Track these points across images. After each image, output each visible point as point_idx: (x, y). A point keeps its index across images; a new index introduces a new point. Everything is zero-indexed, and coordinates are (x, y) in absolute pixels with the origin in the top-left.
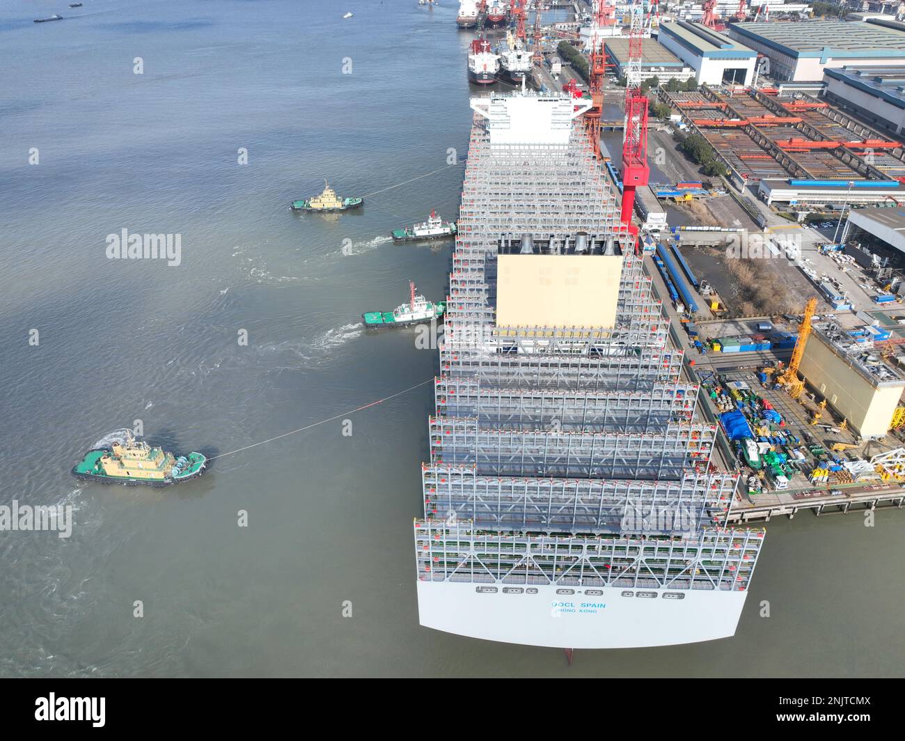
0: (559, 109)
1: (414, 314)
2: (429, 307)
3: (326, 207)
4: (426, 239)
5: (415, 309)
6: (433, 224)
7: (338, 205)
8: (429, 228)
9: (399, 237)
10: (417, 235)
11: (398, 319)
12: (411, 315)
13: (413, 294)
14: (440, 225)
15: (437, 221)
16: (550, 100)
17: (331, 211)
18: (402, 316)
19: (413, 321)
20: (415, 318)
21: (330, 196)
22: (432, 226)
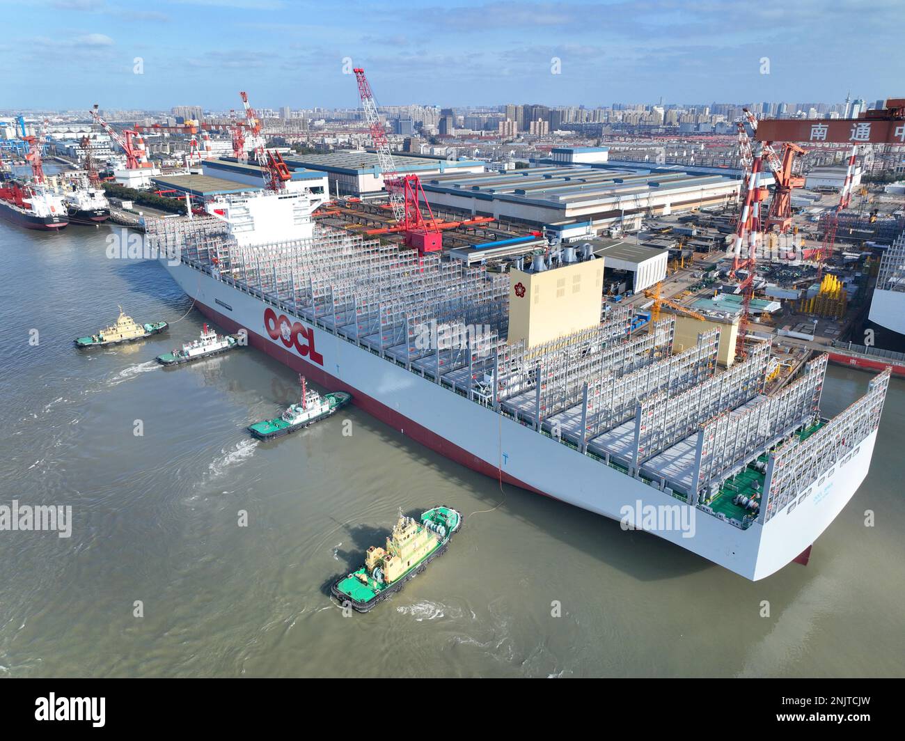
0: (298, 204)
1: (310, 412)
2: (323, 401)
3: (125, 337)
4: (203, 357)
5: (309, 405)
6: (207, 339)
7: (141, 333)
8: (203, 345)
9: (171, 361)
10: (191, 355)
11: (294, 422)
12: (307, 413)
13: (304, 390)
14: (215, 339)
15: (212, 336)
16: (289, 197)
17: (132, 341)
18: (298, 417)
19: (310, 420)
20: (311, 417)
21: (127, 324)
22: (206, 342)
